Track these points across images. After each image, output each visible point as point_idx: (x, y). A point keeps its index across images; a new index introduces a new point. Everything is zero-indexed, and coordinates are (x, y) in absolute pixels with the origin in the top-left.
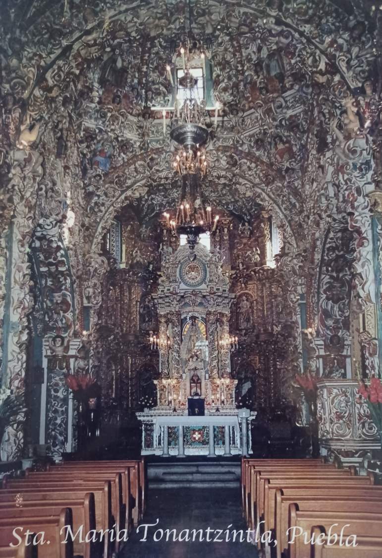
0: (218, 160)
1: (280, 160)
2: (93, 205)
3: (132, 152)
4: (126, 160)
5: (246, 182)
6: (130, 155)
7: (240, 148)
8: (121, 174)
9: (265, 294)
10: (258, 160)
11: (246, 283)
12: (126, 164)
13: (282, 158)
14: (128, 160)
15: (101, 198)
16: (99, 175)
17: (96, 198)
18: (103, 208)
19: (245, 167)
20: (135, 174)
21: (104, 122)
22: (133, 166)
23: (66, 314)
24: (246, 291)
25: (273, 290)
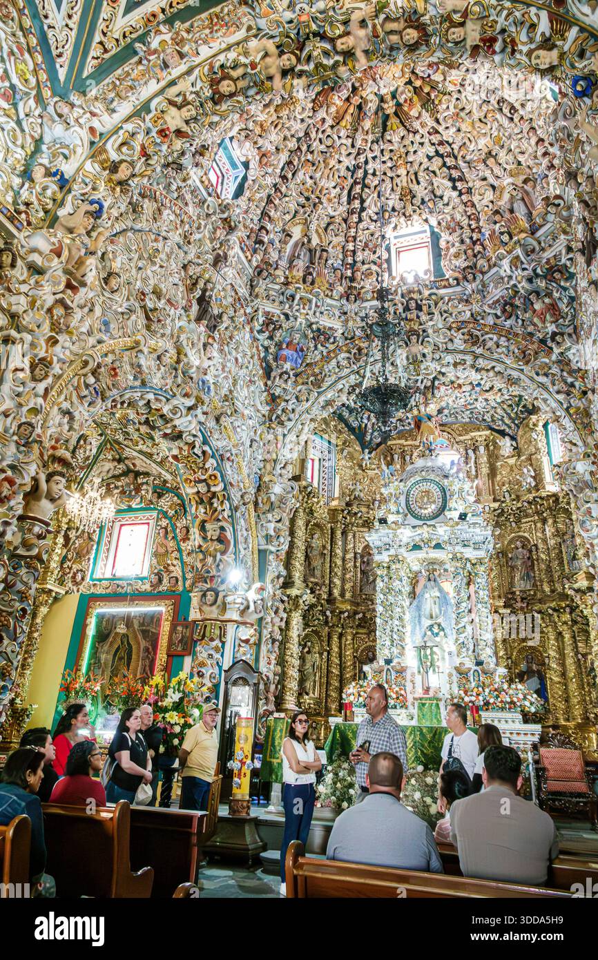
0: (451, 340)
1: (540, 325)
2: (279, 412)
3: (333, 343)
4: (325, 354)
5: (494, 364)
6: (332, 347)
7: (481, 321)
8: (317, 371)
9: (548, 534)
10: (509, 334)
11: (518, 521)
12: (326, 359)
13: (544, 322)
14: (329, 352)
15: (290, 403)
16: (286, 373)
17: (283, 404)
18: (292, 416)
19: (490, 344)
20: (337, 370)
21: (291, 307)
22: (334, 360)
23: (225, 557)
24: (521, 534)
25: (560, 526)
